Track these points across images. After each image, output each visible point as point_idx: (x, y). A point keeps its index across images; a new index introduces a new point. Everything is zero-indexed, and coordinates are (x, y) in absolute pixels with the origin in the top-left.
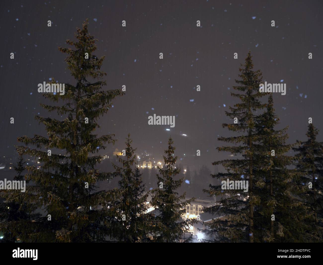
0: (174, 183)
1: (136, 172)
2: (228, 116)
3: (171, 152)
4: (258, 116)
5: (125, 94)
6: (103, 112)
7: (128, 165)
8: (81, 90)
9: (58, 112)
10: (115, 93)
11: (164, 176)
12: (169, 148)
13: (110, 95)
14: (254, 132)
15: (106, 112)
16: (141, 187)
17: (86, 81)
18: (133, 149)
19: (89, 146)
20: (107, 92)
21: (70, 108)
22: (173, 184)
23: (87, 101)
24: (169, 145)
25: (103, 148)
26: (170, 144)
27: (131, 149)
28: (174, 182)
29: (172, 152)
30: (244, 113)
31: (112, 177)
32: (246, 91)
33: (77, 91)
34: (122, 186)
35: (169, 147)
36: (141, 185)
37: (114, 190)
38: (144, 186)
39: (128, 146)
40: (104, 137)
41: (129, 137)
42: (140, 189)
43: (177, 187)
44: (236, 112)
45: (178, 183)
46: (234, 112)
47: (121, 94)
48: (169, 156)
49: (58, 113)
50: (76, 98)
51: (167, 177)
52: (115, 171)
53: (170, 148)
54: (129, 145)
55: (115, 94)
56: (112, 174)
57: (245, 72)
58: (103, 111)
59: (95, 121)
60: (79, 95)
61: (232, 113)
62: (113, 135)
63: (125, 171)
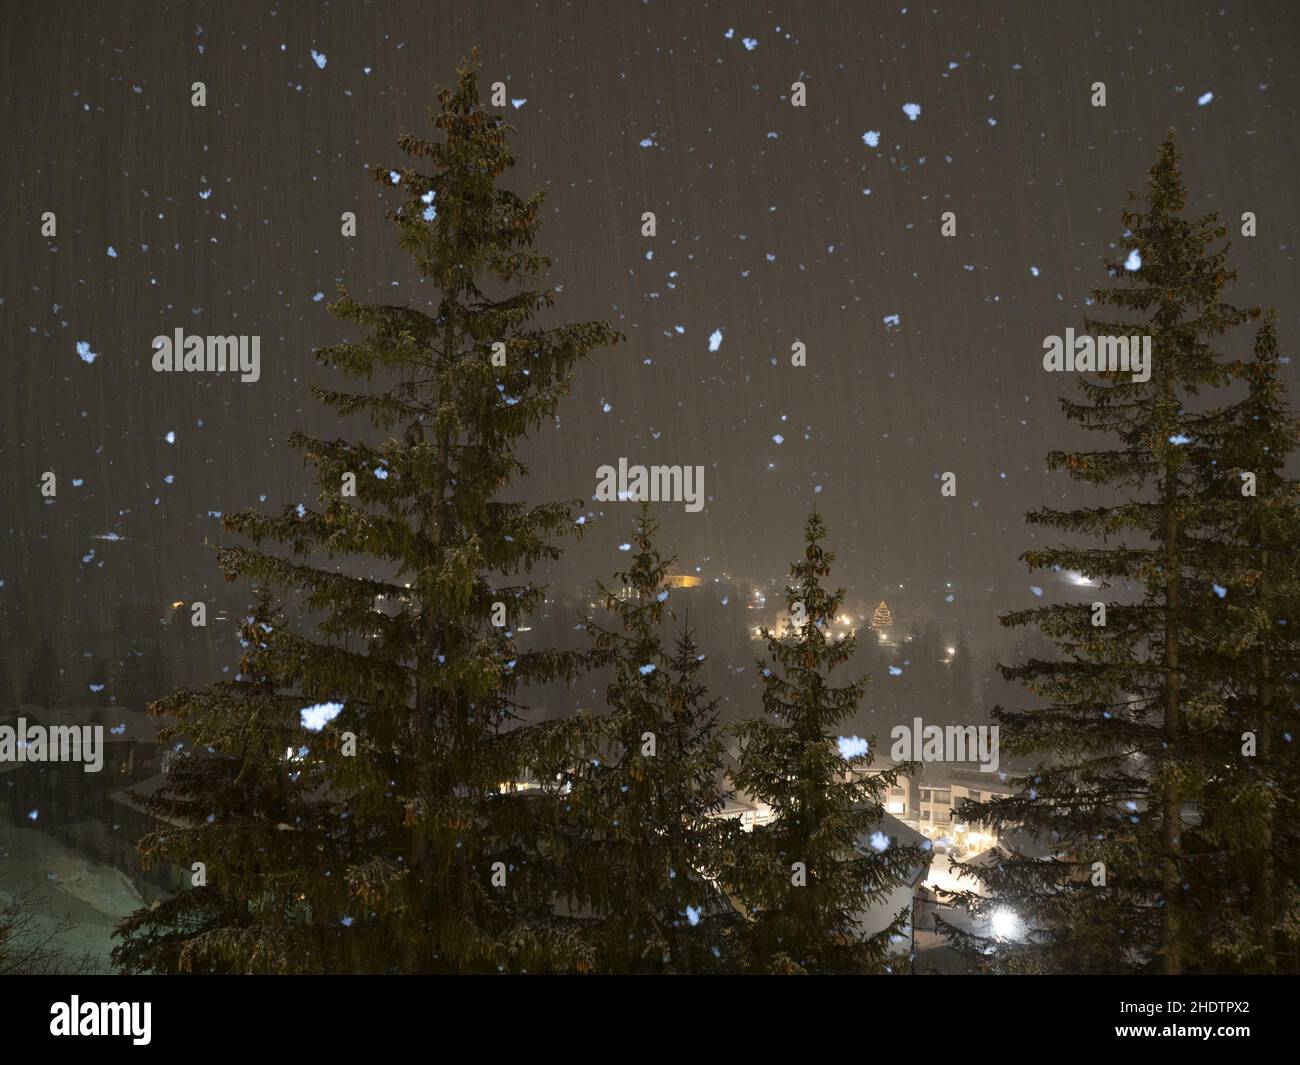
0: (826, 697)
1: (681, 652)
2: (1075, 421)
3: (817, 571)
4: (1208, 416)
5: (624, 339)
6: (540, 415)
7: (642, 622)
8: (457, 330)
9: (372, 418)
10: (586, 337)
11: (788, 671)
12: (808, 556)
13: (567, 346)
14: (1188, 487)
15: (550, 410)
16: (700, 712)
17: (477, 293)
18: (663, 559)
19: (474, 545)
20: (553, 334)
21: (416, 399)
22: (824, 703)
23: (476, 370)
24: (810, 543)
25: (549, 552)
26: (811, 538)
27: (654, 558)
28: (830, 695)
29: (820, 572)
30: (1141, 403)
31: (582, 669)
32: (1154, 308)
33: (443, 335)
34: (621, 705)
35: (809, 550)
36: (702, 702)
37: (577, 718)
38: (712, 706)
39: (643, 545)
40: (543, 513)
41: (646, 511)
42: (695, 719)
43: (840, 713)
44: (1108, 402)
45: (843, 696)
46: (1100, 400)
47: (610, 340)
48: (809, 590)
49: (375, 421)
50: (439, 362)
51: (799, 673)
52: (590, 643)
53: (814, 553)
54: (646, 544)
55: (584, 340)
56: (582, 659)
57: (1146, 225)
58: (540, 409)
59: (509, 451)
60: (448, 350)
61: (1092, 403)
62: (579, 504)
63: (632, 645)
